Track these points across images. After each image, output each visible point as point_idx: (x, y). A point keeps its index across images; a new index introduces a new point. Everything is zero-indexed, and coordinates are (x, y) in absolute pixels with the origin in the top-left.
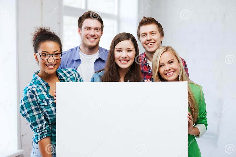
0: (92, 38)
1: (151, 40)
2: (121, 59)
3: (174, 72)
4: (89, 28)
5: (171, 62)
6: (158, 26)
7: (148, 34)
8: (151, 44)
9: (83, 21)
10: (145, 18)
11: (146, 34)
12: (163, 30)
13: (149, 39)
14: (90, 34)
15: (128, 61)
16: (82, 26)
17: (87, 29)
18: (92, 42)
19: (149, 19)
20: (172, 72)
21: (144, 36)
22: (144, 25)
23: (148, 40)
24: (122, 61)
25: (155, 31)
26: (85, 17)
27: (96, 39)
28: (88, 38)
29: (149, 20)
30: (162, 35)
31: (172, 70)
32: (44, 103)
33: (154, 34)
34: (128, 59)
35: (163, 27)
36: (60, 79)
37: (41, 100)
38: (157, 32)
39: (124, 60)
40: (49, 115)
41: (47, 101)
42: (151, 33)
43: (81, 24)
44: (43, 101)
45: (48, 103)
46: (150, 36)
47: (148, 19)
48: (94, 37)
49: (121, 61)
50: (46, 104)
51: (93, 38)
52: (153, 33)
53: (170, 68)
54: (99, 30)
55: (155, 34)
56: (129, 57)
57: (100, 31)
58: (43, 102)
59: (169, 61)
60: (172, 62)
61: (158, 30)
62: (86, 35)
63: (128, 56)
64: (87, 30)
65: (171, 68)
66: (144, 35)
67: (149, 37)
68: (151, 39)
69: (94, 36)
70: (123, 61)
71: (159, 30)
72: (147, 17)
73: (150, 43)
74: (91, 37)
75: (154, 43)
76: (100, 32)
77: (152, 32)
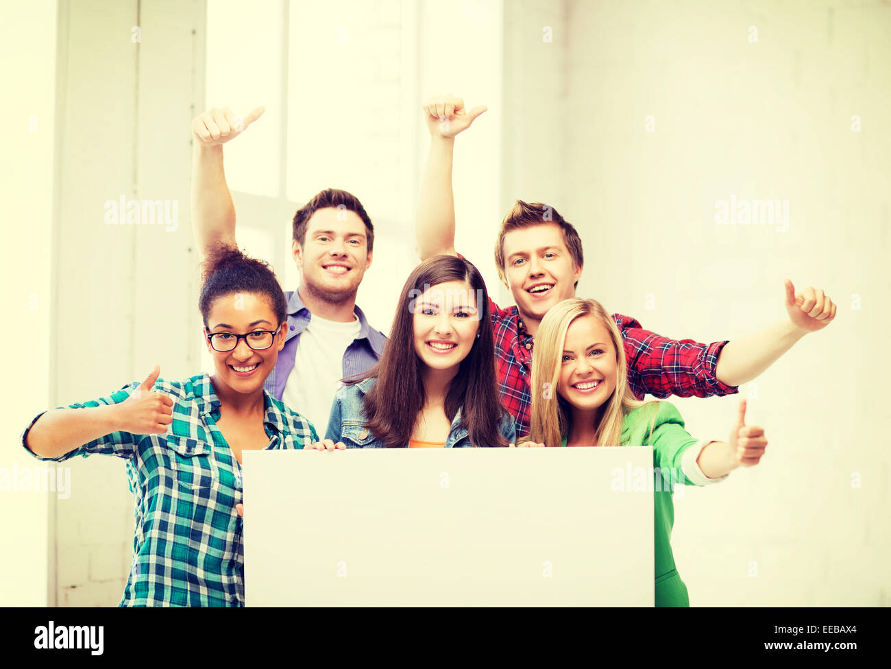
0: (338, 266)
1: (541, 275)
2: (432, 337)
3: (600, 382)
4: (328, 236)
5: (595, 351)
6: (564, 231)
7: (534, 257)
8: (542, 288)
9: (309, 218)
10: (522, 204)
11: (525, 257)
12: (582, 243)
13: (535, 271)
14: (332, 253)
15: (455, 345)
16: (306, 231)
17: (324, 239)
18: (337, 276)
19: (534, 208)
20: (593, 381)
21: (519, 262)
22: (517, 227)
23: (532, 277)
24: (436, 346)
25: (555, 248)
26: (316, 205)
27: (349, 269)
28: (325, 267)
29: (534, 212)
30: (579, 259)
31: (596, 376)
32: (178, 445)
33: (551, 255)
34: (453, 339)
35: (580, 237)
36: (267, 420)
37: (174, 434)
38: (560, 250)
39: (442, 344)
40: (179, 485)
41: (191, 445)
42: (543, 253)
43: (302, 228)
44: (179, 438)
45: (189, 450)
46: (538, 263)
47: (531, 207)
48: (343, 263)
49: (433, 344)
50: (182, 449)
51: (342, 266)
52: (549, 252)
53: (591, 369)
54: (358, 243)
55: (556, 255)
56: (457, 333)
57: (362, 247)
58: (177, 441)
59: (592, 347)
60: (600, 352)
61: (567, 246)
62: (320, 258)
63: (454, 329)
64: (323, 242)
65: (595, 369)
66: (519, 258)
67: (535, 266)
68: (543, 272)
69: (344, 260)
70: (439, 346)
71: (569, 245)
72: (528, 202)
73: (539, 285)
74: (333, 262)
75: (553, 285)
76: (364, 247)
77: (547, 248)
